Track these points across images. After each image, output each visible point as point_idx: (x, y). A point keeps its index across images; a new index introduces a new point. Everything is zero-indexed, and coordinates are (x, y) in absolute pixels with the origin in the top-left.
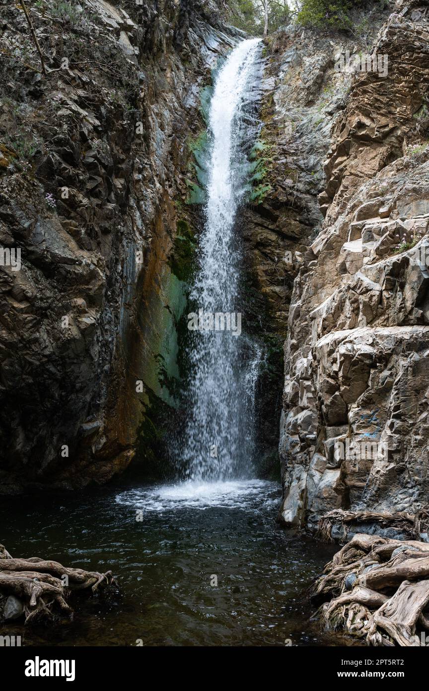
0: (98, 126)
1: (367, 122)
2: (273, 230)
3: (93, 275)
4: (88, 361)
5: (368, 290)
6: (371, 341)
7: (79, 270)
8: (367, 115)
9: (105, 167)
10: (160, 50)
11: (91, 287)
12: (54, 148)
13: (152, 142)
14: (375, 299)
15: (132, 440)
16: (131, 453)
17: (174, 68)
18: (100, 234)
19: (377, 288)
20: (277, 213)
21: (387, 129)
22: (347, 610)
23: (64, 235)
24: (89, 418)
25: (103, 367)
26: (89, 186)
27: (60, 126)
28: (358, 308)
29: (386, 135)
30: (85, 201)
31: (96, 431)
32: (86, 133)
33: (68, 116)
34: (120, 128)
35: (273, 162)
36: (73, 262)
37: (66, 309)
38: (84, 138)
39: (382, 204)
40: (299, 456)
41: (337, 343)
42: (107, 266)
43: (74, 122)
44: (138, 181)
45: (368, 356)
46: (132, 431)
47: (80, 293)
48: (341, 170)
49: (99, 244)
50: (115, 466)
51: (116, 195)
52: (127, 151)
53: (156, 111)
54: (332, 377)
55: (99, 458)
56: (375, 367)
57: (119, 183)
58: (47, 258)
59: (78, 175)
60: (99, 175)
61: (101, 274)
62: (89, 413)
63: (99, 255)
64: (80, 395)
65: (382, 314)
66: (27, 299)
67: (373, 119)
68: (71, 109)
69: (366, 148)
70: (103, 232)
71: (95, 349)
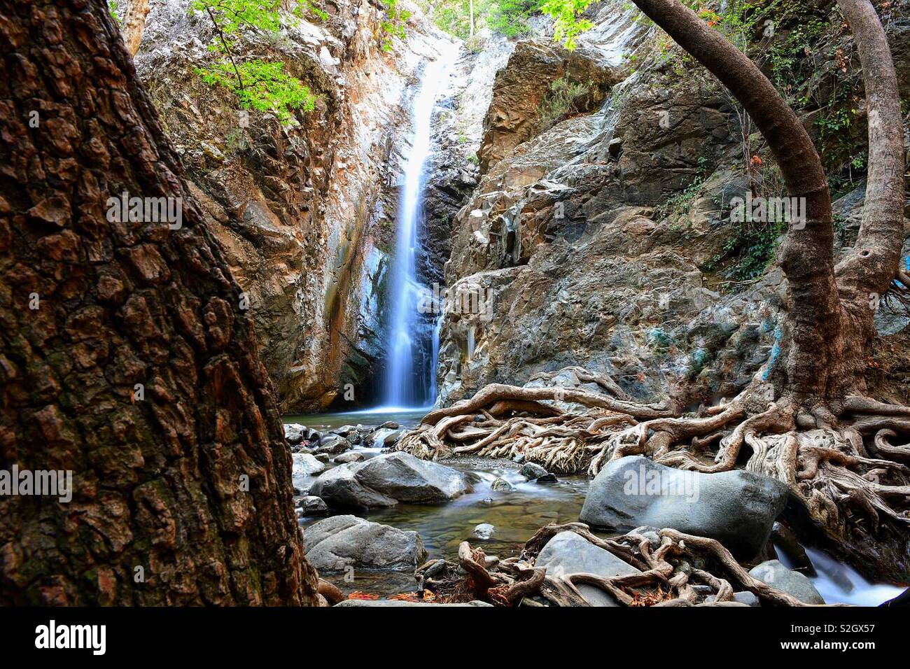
0: (298, 126)
1: (503, 116)
3: (293, 245)
4: (290, 314)
5: (480, 244)
6: (479, 281)
7: (280, 240)
8: (504, 111)
9: (302, 158)
10: (364, 57)
11: (291, 254)
12: (260, 145)
13: (356, 135)
14: (485, 249)
16: (333, 393)
17: (379, 72)
18: (298, 211)
19: (485, 241)
21: (518, 122)
23: (269, 213)
24: (297, 362)
25: (306, 321)
26: (289, 174)
27: (265, 127)
28: (476, 258)
29: (518, 126)
30: (286, 186)
31: (302, 374)
32: (286, 132)
33: (271, 119)
34: (318, 126)
35: (460, 149)
36: (279, 235)
37: (272, 271)
38: (284, 137)
42: (306, 238)
43: (276, 123)
44: (342, 169)
47: (282, 259)
48: (488, 155)
49: (298, 220)
51: (315, 181)
52: (326, 144)
53: (360, 109)
58: (254, 231)
59: (279, 165)
60: (298, 166)
61: (300, 244)
62: (295, 359)
63: (299, 229)
64: (286, 342)
65: (490, 260)
66: (239, 264)
67: (508, 114)
68: (274, 114)
69: (504, 136)
70: (301, 210)
71: (297, 305)
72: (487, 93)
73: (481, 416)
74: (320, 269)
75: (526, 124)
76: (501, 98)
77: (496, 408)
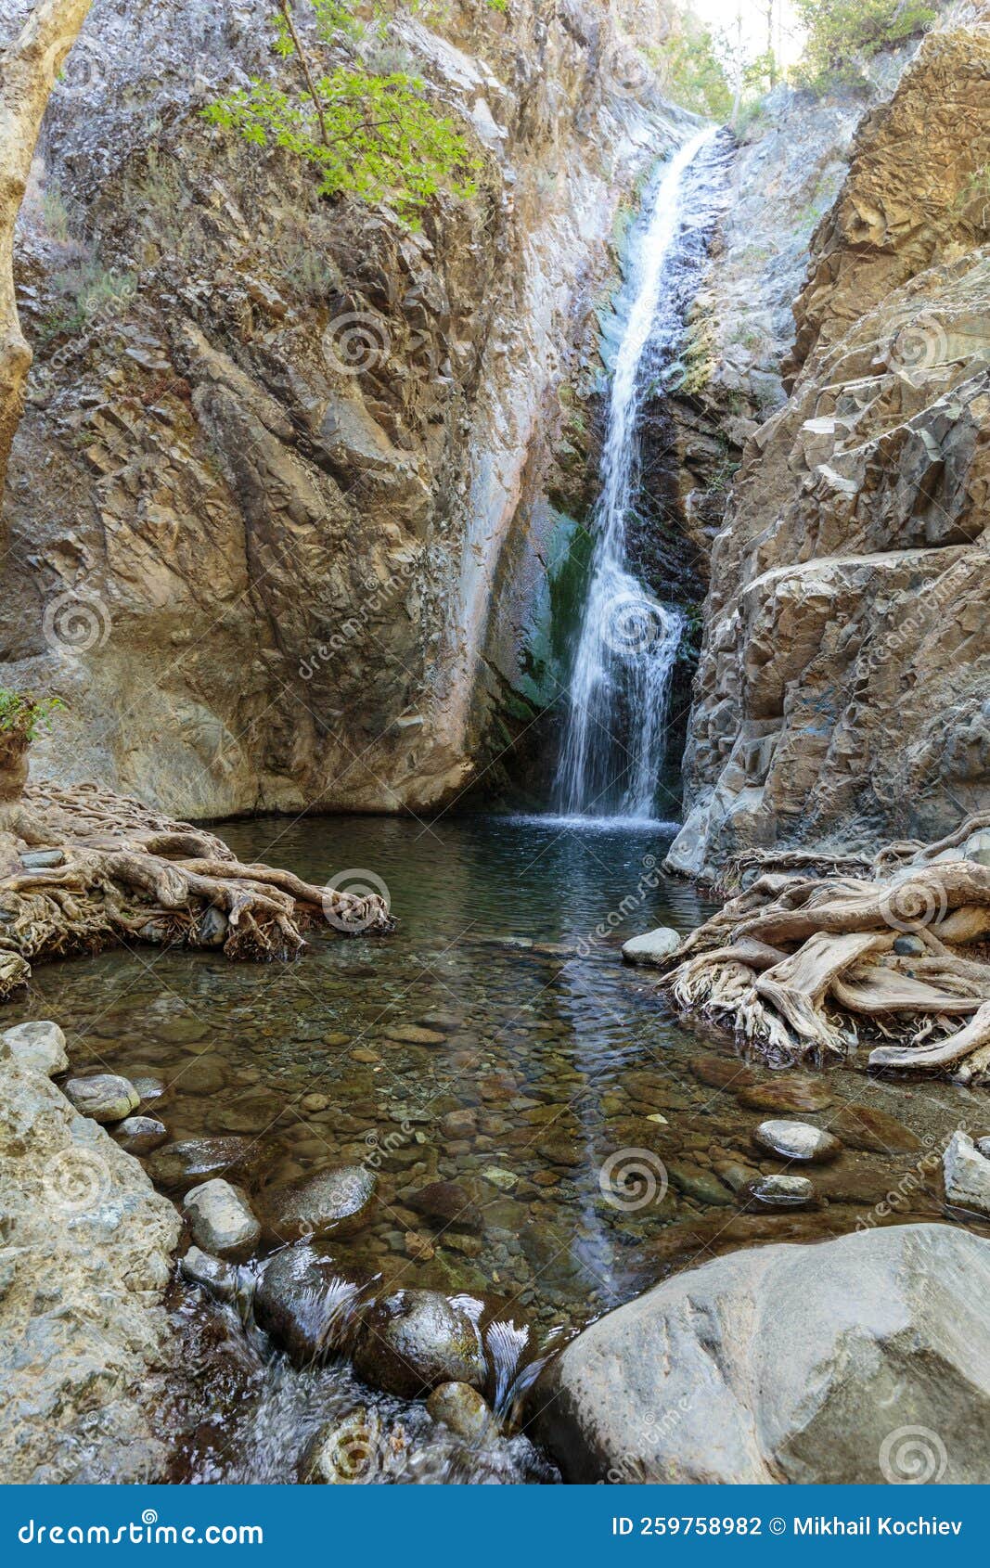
0: (429, 251)
1: (872, 218)
2: (711, 436)
3: (412, 489)
4: (402, 621)
5: (834, 493)
6: (830, 576)
7: (388, 478)
8: (875, 204)
9: (436, 315)
10: (548, 140)
11: (407, 506)
12: (357, 283)
13: (527, 292)
14: (846, 506)
17: (572, 173)
18: (425, 423)
19: (849, 488)
21: (906, 229)
22: (719, 971)
23: (370, 423)
24: (407, 709)
25: (429, 635)
26: (410, 345)
27: (368, 247)
28: (816, 526)
29: (904, 240)
30: (403, 370)
31: (418, 730)
32: (408, 260)
33: (379, 230)
34: (467, 256)
36: (386, 466)
37: (371, 537)
38: (403, 268)
39: (878, 350)
40: (709, 772)
41: (775, 582)
42: (437, 477)
43: (388, 240)
44: (502, 354)
45: (824, 600)
47: (392, 516)
48: (821, 310)
49: (423, 439)
51: (457, 367)
52: (478, 296)
53: (537, 242)
54: (764, 639)
56: (834, 618)
57: (462, 348)
58: (341, 457)
59: (392, 327)
60: (426, 329)
61: (425, 488)
62: (406, 703)
63: (424, 458)
64: (392, 673)
65: (855, 533)
66: (311, 520)
67: (882, 213)
68: (384, 220)
69: (866, 266)
70: (430, 422)
71: (416, 604)
72: (776, 214)
73: (912, 944)
74: (457, 540)
75: (925, 233)
77: (957, 925)
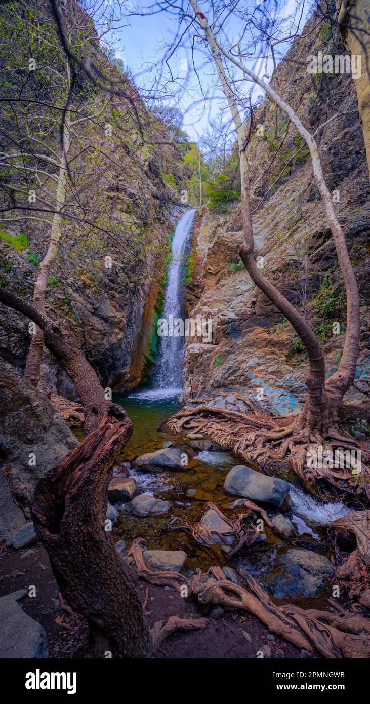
1: (211, 268)
3: (121, 321)
4: (121, 350)
6: (199, 349)
7: (116, 320)
8: (211, 266)
11: (121, 325)
12: (107, 277)
15: (139, 375)
16: (139, 380)
17: (158, 229)
18: (124, 306)
20: (194, 288)
21: (217, 271)
23: (111, 307)
24: (123, 368)
25: (127, 351)
26: (119, 290)
29: (217, 273)
30: (118, 296)
31: (126, 373)
36: (116, 317)
37: (113, 333)
38: (117, 273)
42: (127, 317)
45: (198, 353)
46: (139, 372)
47: (117, 327)
48: (205, 283)
49: (123, 309)
50: (133, 384)
55: (127, 382)
56: (199, 357)
58: (105, 316)
59: (115, 286)
63: (124, 313)
64: (119, 361)
66: (99, 330)
67: (213, 267)
71: (124, 345)
73: (197, 417)
75: (221, 272)
76: (211, 260)
77: (202, 414)
